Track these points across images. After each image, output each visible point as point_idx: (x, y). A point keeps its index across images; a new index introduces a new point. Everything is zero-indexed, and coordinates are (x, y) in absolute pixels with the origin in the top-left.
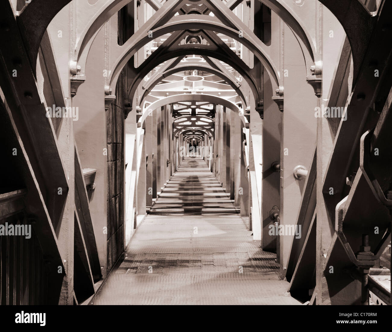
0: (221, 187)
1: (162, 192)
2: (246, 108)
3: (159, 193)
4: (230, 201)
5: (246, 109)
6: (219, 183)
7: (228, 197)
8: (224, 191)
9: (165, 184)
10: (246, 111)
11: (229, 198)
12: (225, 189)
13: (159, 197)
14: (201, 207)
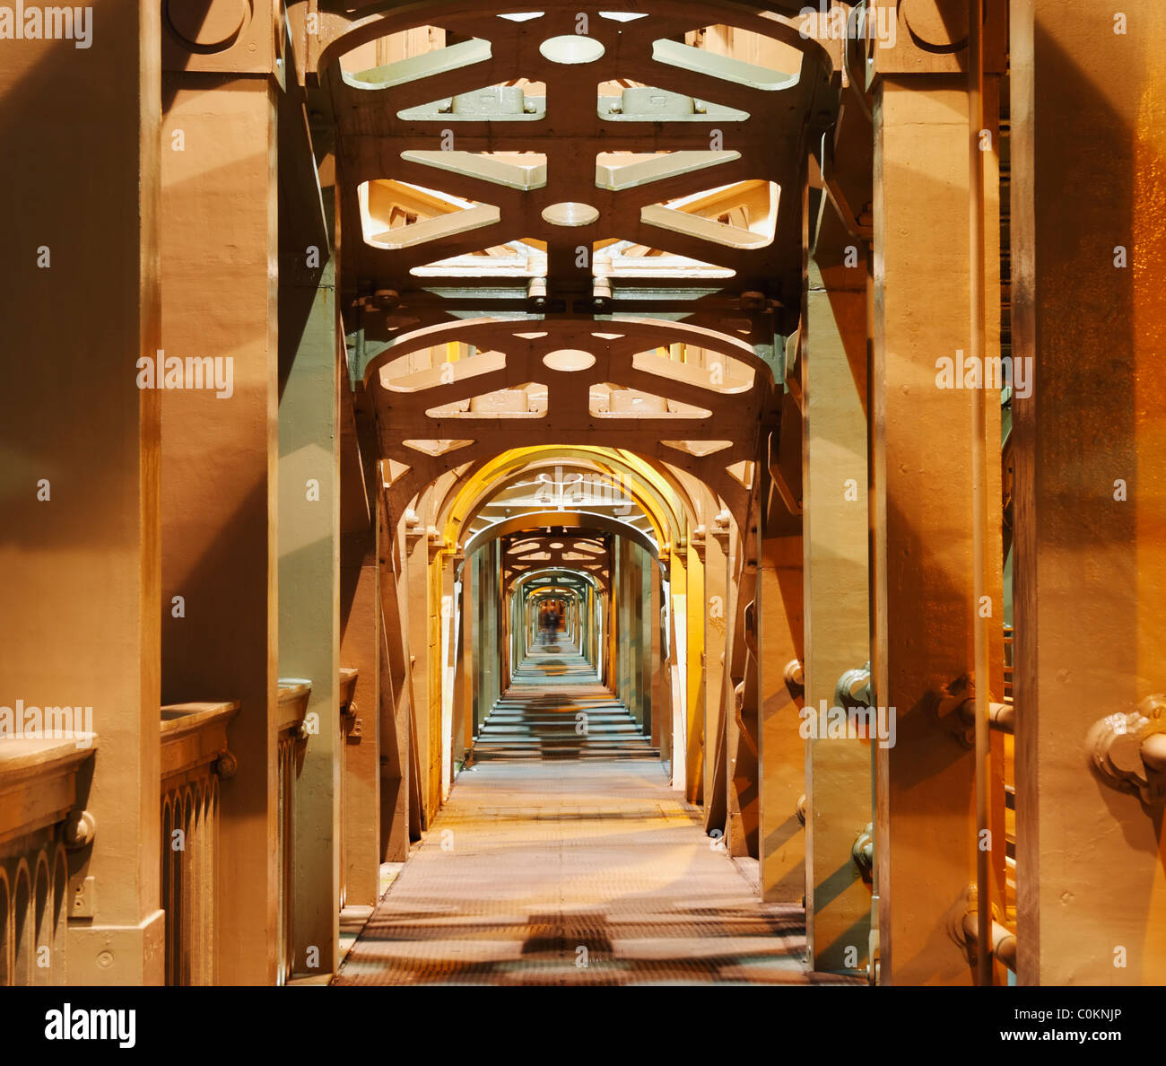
0: (627, 714)
1: (487, 724)
2: (697, 528)
3: (481, 726)
4: (643, 738)
5: (696, 531)
6: (623, 707)
7: (639, 731)
8: (633, 722)
9: (495, 705)
10: (696, 534)
11: (642, 733)
12: (634, 718)
13: (482, 733)
14: (578, 748)
